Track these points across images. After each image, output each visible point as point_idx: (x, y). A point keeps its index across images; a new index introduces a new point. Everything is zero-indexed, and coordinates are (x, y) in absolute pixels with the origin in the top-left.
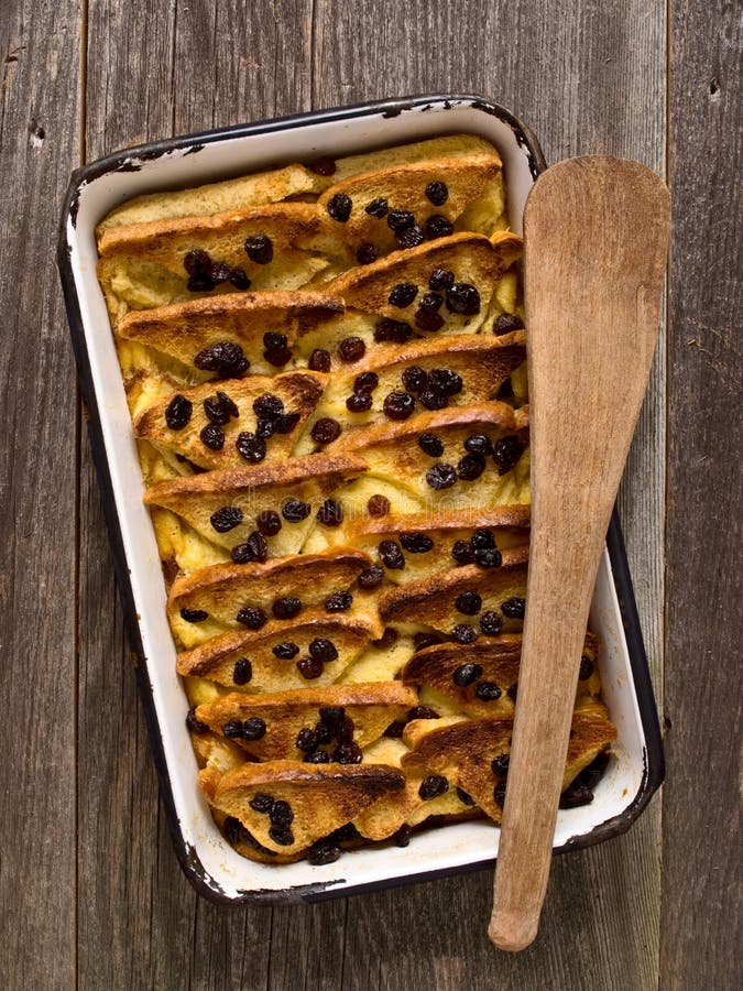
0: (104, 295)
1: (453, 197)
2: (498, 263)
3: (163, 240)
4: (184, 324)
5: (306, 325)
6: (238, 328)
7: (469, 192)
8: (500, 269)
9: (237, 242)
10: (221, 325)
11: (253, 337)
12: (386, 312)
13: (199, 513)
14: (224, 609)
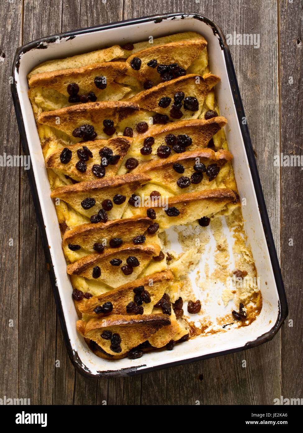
1: (186, 58)
2: (206, 87)
3: (58, 79)
4: (67, 116)
5: (122, 116)
6: (92, 118)
7: (193, 56)
8: (207, 90)
9: (91, 79)
10: (84, 117)
11: (98, 122)
12: (157, 110)
13: (75, 201)
14: (87, 244)
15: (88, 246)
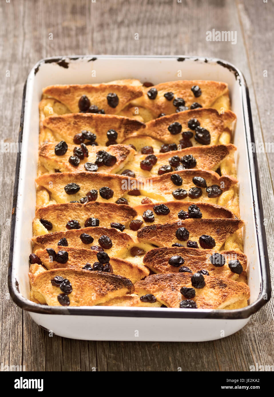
0: (40, 113)
1: (204, 96)
2: (221, 123)
3: (72, 89)
4: (72, 121)
5: (128, 130)
6: (96, 127)
7: (212, 95)
8: (222, 126)
9: (103, 96)
10: (88, 123)
11: (103, 133)
12: (166, 138)
13: (60, 187)
14: (61, 223)
15: (61, 225)
